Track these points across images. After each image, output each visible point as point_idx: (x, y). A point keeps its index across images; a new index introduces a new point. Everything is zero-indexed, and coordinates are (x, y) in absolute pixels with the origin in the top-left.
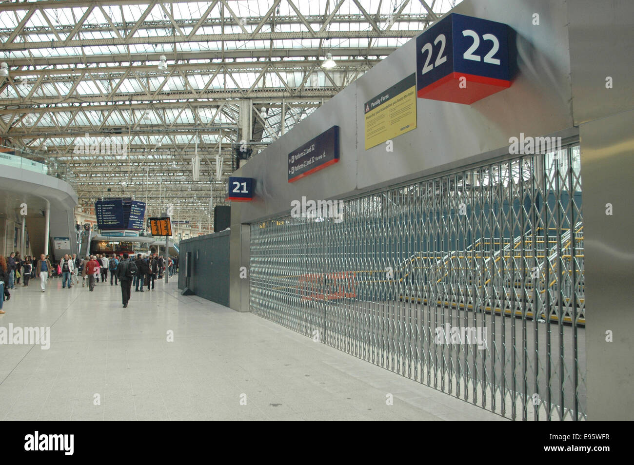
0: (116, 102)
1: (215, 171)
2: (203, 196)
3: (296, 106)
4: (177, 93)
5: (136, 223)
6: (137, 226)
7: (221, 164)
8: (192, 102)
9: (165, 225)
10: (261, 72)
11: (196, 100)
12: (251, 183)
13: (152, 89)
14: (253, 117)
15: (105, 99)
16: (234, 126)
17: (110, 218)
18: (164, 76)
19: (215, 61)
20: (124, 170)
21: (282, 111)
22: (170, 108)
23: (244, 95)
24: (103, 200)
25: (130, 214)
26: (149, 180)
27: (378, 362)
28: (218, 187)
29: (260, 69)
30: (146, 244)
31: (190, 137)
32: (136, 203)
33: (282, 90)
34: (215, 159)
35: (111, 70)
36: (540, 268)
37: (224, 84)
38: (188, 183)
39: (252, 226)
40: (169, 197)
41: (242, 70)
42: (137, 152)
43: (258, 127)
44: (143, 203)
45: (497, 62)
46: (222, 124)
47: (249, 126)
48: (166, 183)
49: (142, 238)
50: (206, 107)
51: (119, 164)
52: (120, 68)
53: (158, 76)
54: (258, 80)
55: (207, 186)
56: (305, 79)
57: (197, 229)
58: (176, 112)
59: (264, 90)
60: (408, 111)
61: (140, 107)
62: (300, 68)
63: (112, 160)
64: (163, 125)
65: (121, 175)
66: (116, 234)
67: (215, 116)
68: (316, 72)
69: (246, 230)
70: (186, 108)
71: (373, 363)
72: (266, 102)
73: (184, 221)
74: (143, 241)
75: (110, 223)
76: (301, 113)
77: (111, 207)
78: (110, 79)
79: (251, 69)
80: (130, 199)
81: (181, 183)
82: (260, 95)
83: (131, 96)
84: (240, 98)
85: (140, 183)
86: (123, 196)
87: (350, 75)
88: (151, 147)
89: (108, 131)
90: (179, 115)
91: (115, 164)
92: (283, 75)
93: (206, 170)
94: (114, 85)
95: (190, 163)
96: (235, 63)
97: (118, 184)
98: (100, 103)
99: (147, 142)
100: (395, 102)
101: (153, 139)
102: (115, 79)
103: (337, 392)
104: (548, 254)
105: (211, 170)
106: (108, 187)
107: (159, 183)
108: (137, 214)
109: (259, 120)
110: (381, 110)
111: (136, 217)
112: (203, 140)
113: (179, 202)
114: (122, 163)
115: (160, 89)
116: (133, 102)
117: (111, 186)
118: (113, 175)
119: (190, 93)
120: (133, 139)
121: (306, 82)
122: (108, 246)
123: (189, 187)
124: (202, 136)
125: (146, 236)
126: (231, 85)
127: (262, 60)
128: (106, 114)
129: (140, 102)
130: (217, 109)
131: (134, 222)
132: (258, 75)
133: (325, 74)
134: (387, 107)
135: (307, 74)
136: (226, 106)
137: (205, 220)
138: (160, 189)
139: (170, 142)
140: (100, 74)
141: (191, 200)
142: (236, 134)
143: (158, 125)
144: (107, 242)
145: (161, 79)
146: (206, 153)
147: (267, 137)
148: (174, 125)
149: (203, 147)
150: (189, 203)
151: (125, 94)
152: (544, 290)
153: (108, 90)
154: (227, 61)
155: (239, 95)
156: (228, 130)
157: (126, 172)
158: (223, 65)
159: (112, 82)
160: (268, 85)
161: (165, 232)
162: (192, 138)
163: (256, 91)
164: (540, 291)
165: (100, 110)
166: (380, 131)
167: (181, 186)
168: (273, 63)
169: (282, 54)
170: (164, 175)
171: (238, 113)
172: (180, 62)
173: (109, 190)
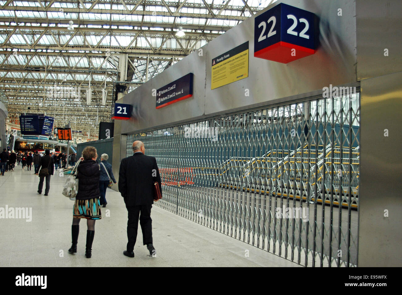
0: (36, 50)
1: (101, 99)
2: (92, 115)
3: (156, 60)
4: (79, 47)
5: (47, 131)
6: (48, 133)
7: (105, 95)
8: (88, 53)
9: (68, 133)
10: (135, 36)
11: (91, 52)
12: (129, 108)
13: (62, 43)
14: (128, 65)
15: (30, 47)
16: (115, 70)
17: (30, 127)
18: (70, 35)
19: (105, 27)
20: (40, 96)
21: (147, 62)
22: (72, 56)
23: (123, 51)
24: (25, 115)
25: (43, 125)
26: (56, 103)
27: (214, 227)
28: (102, 110)
29: (134, 34)
30: (52, 144)
31: (85, 76)
32: (47, 117)
33: (148, 49)
34: (102, 92)
35: (35, 28)
36: (312, 169)
37: (110, 43)
38: (82, 107)
39: (128, 136)
40: (69, 115)
41: (122, 34)
42: (50, 84)
43: (130, 72)
44: (53, 118)
45: (307, 37)
46: (107, 68)
47: (125, 71)
48: (67, 105)
49: (50, 141)
50: (97, 57)
51: (36, 92)
52: (40, 27)
53: (67, 35)
54: (132, 42)
55: (95, 108)
56: (163, 43)
57: (87, 137)
58: (77, 59)
59: (136, 48)
60: (242, 66)
61: (53, 54)
62: (160, 36)
63: (32, 88)
64: (69, 68)
65: (38, 99)
66: (34, 138)
67: (103, 63)
68: (170, 39)
69: (124, 138)
70: (84, 57)
71: (210, 228)
72: (137, 56)
73: (79, 131)
74: (50, 143)
75: (30, 130)
76: (159, 65)
77: (31, 119)
78: (33, 34)
79: (128, 34)
80: (43, 115)
81: (78, 106)
82: (134, 51)
83: (47, 47)
84: (120, 53)
85: (50, 104)
86: (38, 113)
87: (192, 42)
88: (59, 81)
89: (30, 69)
90: (79, 62)
91: (34, 91)
92: (149, 39)
93: (95, 98)
94: (36, 39)
95: (84, 93)
96: (118, 29)
97: (35, 105)
98: (25, 50)
99: (56, 78)
100: (234, 60)
101: (61, 76)
102: (37, 34)
103: (190, 247)
104: (317, 161)
105: (98, 99)
106: (28, 106)
107: (63, 105)
108: (48, 125)
109: (132, 67)
110: (224, 64)
111: (47, 127)
112: (94, 79)
113: (76, 118)
114: (39, 91)
115: (67, 43)
116: (48, 51)
117: (30, 106)
118: (32, 98)
119: (87, 47)
120: (47, 75)
121: (164, 45)
122: (27, 145)
123: (83, 109)
124: (93, 76)
125: (53, 140)
126: (114, 44)
127: (136, 28)
128: (29, 57)
129: (53, 51)
130: (104, 59)
131: (46, 130)
132: (133, 38)
133: (176, 40)
134: (228, 62)
135: (164, 39)
136: (111, 58)
137: (92, 131)
138: (64, 109)
139: (72, 79)
140: (26, 30)
141: (84, 118)
142: (116, 76)
143: (64, 67)
144: (26, 143)
145: (68, 37)
146: (96, 87)
147: (136, 79)
148: (75, 68)
149: (93, 83)
150: (82, 119)
151: (43, 45)
152: (314, 183)
153: (31, 41)
154: (113, 27)
155: (120, 50)
156: (111, 73)
157: (41, 97)
158: (110, 30)
159: (35, 37)
160: (139, 45)
161: (67, 138)
162: (87, 77)
163: (131, 48)
164: (311, 184)
165: (25, 55)
166: (223, 78)
167: (77, 108)
168: (143, 31)
169: (149, 25)
170: (66, 100)
171: (118, 62)
172: (81, 26)
173: (29, 108)
